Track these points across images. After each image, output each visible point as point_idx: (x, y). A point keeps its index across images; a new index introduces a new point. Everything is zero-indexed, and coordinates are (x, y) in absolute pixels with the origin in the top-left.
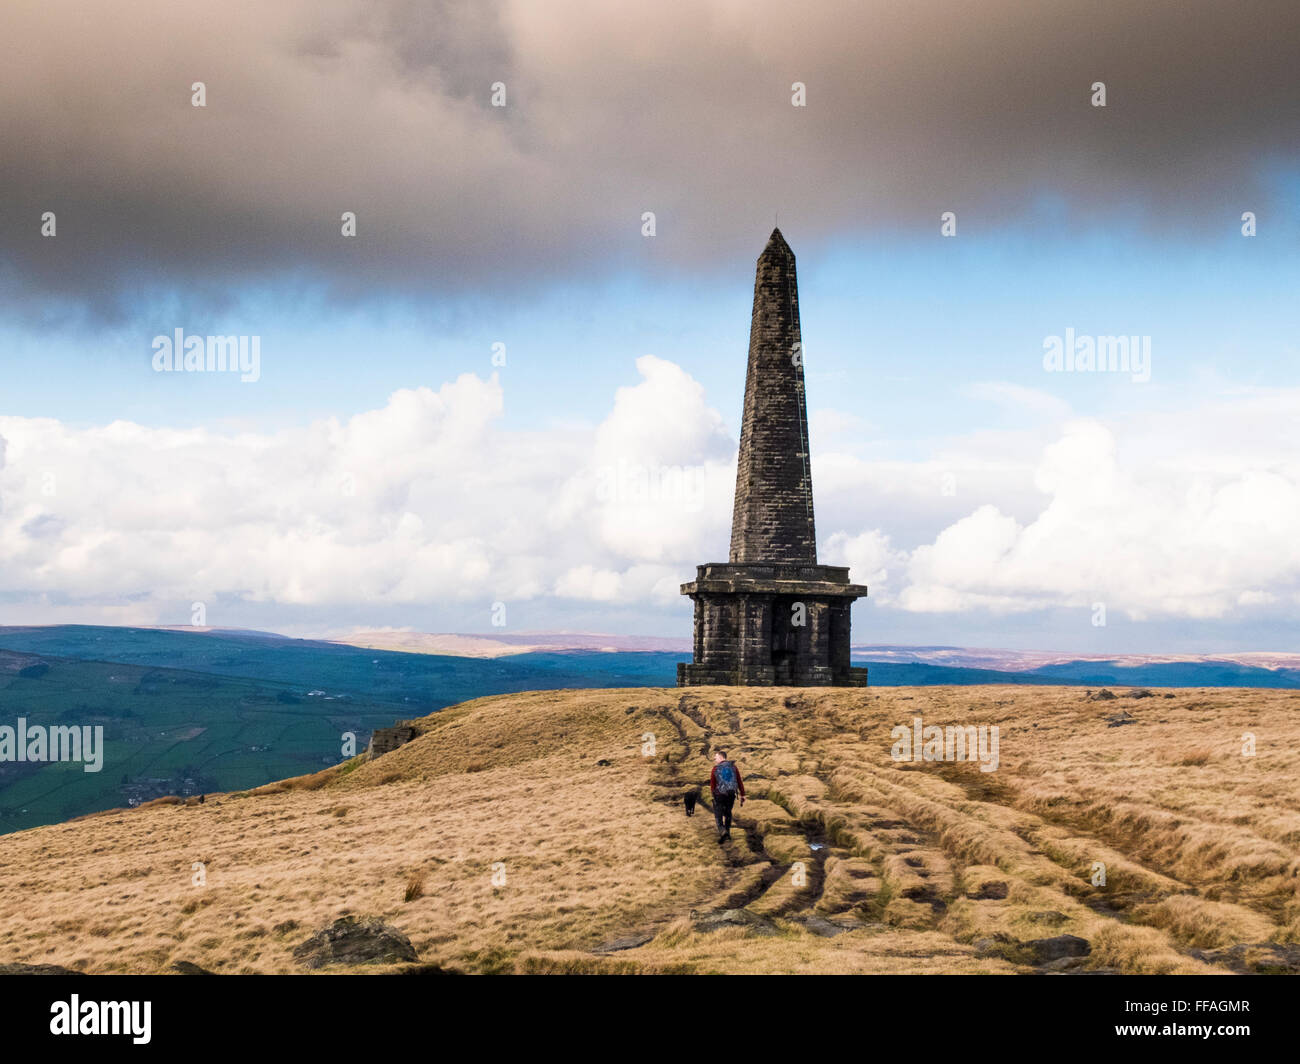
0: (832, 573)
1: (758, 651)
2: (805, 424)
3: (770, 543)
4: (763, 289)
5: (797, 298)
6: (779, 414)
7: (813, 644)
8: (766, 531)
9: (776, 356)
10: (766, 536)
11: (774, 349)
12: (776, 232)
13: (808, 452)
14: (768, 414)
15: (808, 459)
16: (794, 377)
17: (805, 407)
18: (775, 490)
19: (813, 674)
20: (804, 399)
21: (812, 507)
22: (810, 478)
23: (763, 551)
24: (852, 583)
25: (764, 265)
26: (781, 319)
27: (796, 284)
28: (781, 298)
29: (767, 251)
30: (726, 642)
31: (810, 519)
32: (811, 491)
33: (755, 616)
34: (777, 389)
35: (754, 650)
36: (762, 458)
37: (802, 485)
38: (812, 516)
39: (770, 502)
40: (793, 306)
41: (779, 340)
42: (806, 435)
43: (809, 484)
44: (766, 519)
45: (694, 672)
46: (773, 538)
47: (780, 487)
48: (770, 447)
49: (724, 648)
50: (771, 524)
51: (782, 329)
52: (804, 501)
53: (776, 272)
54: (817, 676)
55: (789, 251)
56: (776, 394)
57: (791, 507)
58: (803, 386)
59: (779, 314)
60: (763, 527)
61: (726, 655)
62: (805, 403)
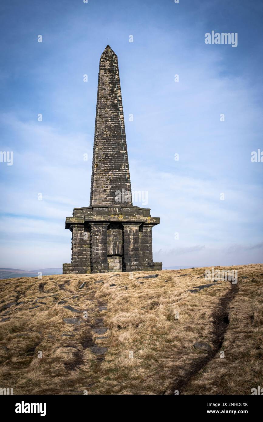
0: (140, 211)
1: (100, 254)
2: (125, 136)
3: (107, 197)
4: (101, 71)
5: (118, 75)
6: (110, 131)
7: (131, 249)
8: (105, 191)
9: (109, 103)
10: (105, 193)
11: (107, 99)
12: (108, 46)
13: (126, 150)
14: (104, 131)
15: (126, 154)
16: (118, 113)
17: (124, 128)
18: (110, 169)
19: (131, 266)
20: (124, 124)
21: (129, 178)
22: (128, 163)
23: (103, 201)
24: (151, 217)
25: (102, 60)
26: (110, 85)
27: (118, 69)
28: (110, 75)
29: (103, 54)
30: (83, 250)
31: (128, 184)
32: (128, 169)
33: (97, 235)
34: (110, 119)
35: (97, 254)
36: (102, 153)
37: (123, 166)
38: (130, 183)
39: (106, 176)
40: (117, 79)
41: (110, 95)
42: (125, 142)
43: (128, 166)
44: (105, 185)
45: (66, 268)
46: (109, 194)
47: (112, 168)
48: (106, 147)
49: (81, 254)
50: (107, 187)
51: (111, 90)
52: (125, 175)
53: (107, 64)
54: (133, 267)
55: (114, 54)
56: (108, 121)
57: (118, 178)
58: (123, 118)
59: (110, 83)
60: (103, 189)
61: (84, 258)
62: (124, 126)
